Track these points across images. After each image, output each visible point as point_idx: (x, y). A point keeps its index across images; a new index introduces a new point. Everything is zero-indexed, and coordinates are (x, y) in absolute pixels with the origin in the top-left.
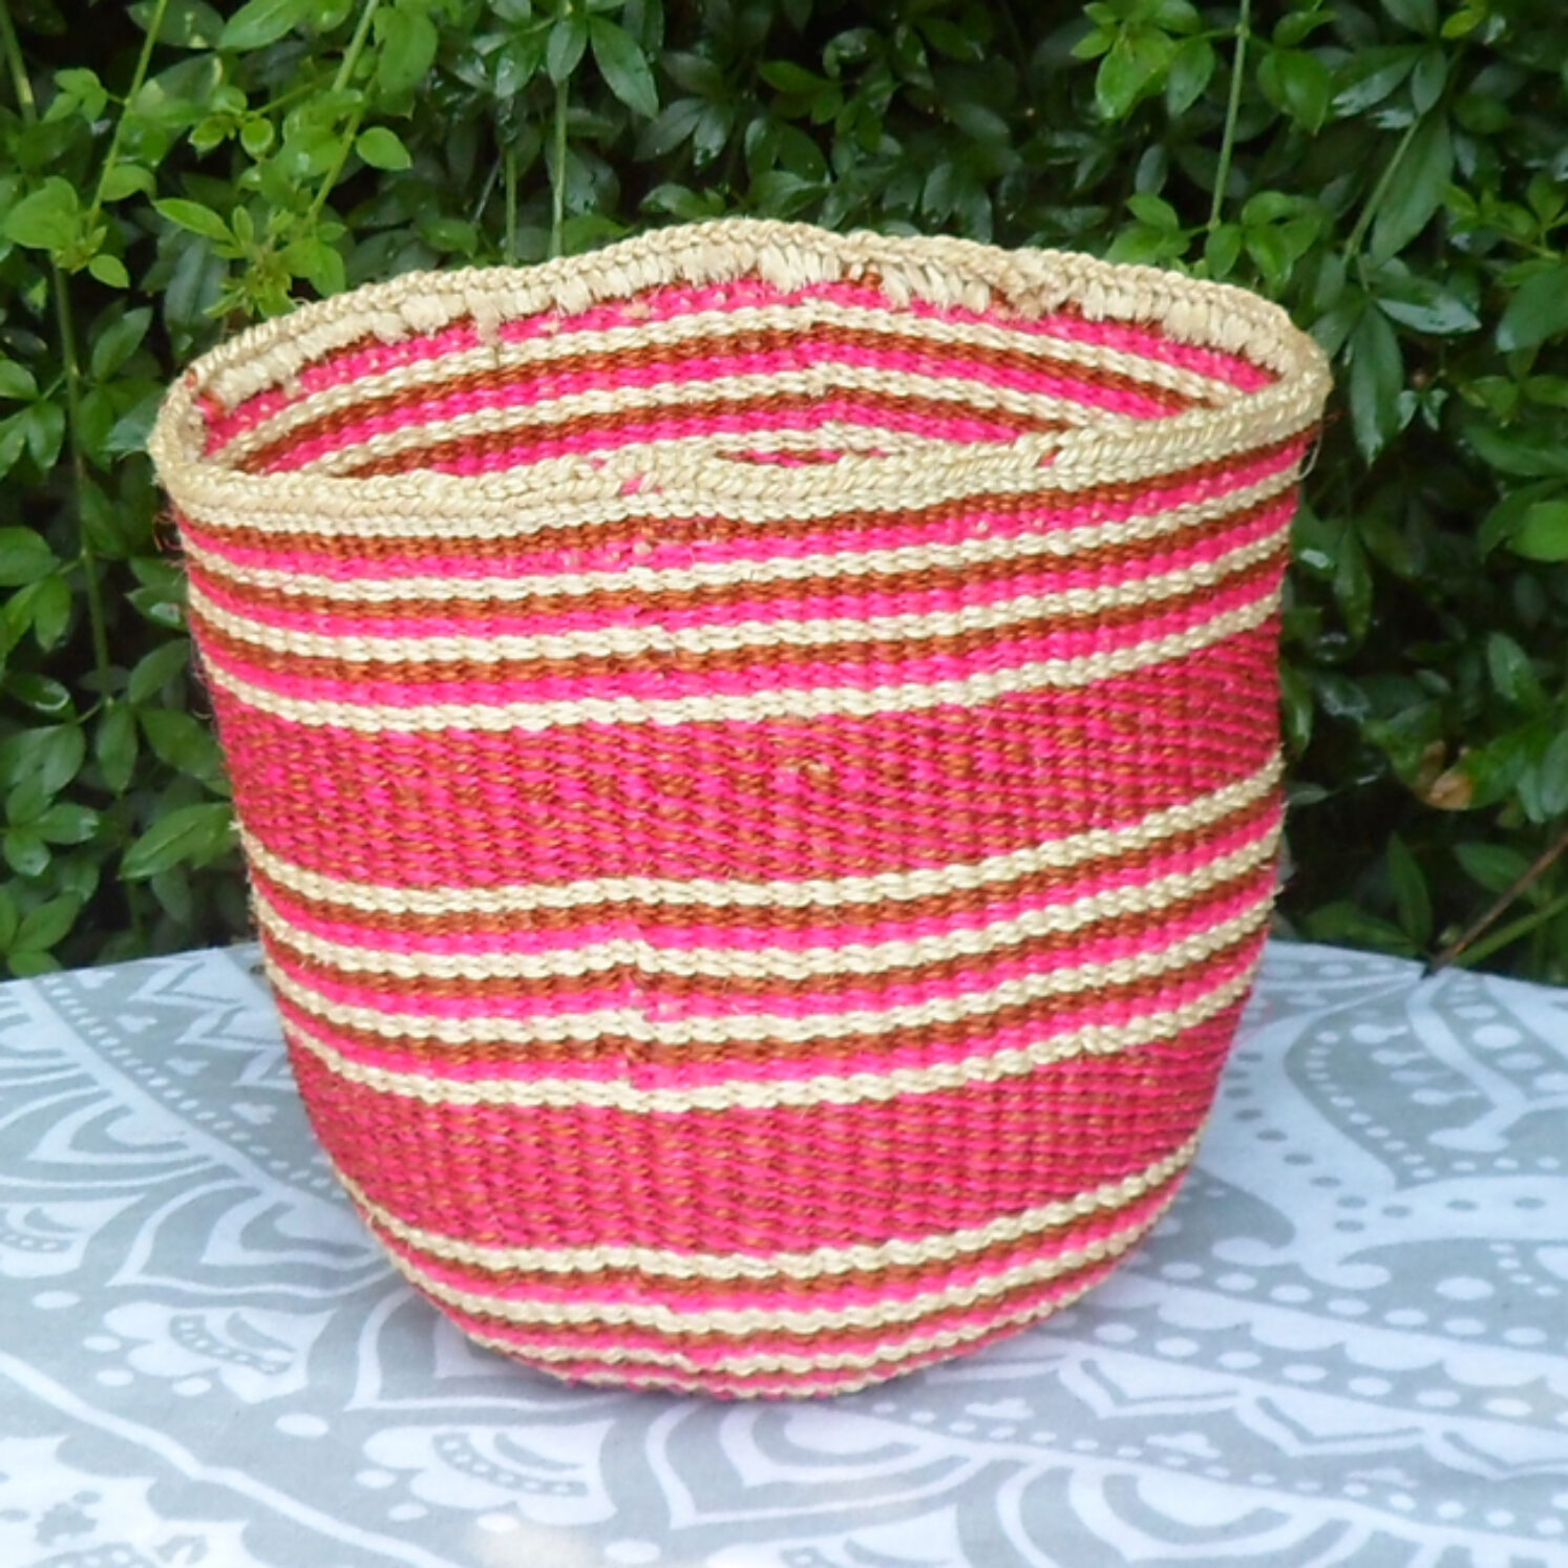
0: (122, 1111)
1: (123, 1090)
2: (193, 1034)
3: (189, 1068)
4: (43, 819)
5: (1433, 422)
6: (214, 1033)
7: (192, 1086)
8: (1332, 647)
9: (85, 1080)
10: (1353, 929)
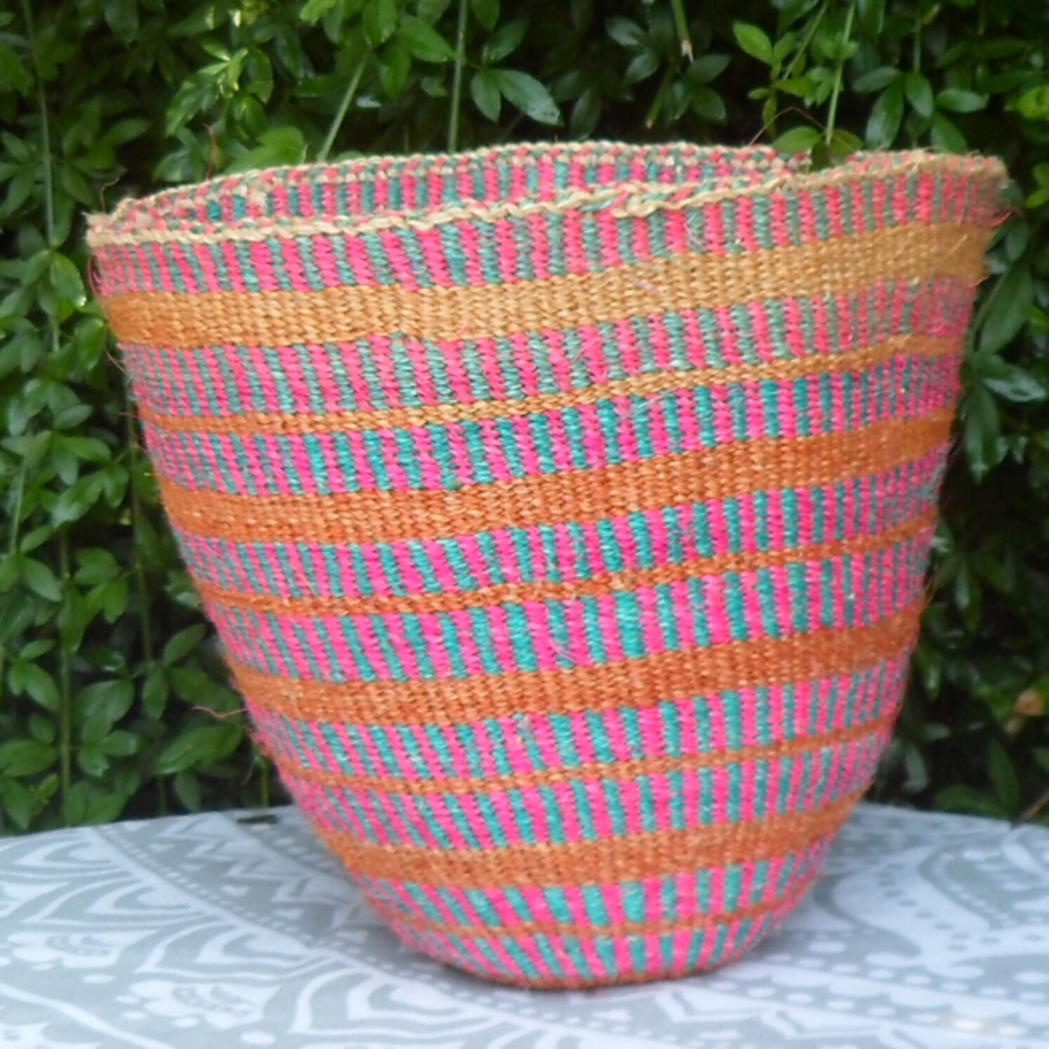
0: (148, 889)
1: (149, 879)
2: (198, 852)
3: (195, 868)
4: (105, 740)
5: (1019, 457)
6: (212, 851)
7: (195, 877)
8: (954, 639)
9: (125, 874)
10: (966, 802)
